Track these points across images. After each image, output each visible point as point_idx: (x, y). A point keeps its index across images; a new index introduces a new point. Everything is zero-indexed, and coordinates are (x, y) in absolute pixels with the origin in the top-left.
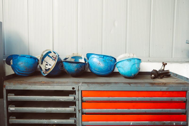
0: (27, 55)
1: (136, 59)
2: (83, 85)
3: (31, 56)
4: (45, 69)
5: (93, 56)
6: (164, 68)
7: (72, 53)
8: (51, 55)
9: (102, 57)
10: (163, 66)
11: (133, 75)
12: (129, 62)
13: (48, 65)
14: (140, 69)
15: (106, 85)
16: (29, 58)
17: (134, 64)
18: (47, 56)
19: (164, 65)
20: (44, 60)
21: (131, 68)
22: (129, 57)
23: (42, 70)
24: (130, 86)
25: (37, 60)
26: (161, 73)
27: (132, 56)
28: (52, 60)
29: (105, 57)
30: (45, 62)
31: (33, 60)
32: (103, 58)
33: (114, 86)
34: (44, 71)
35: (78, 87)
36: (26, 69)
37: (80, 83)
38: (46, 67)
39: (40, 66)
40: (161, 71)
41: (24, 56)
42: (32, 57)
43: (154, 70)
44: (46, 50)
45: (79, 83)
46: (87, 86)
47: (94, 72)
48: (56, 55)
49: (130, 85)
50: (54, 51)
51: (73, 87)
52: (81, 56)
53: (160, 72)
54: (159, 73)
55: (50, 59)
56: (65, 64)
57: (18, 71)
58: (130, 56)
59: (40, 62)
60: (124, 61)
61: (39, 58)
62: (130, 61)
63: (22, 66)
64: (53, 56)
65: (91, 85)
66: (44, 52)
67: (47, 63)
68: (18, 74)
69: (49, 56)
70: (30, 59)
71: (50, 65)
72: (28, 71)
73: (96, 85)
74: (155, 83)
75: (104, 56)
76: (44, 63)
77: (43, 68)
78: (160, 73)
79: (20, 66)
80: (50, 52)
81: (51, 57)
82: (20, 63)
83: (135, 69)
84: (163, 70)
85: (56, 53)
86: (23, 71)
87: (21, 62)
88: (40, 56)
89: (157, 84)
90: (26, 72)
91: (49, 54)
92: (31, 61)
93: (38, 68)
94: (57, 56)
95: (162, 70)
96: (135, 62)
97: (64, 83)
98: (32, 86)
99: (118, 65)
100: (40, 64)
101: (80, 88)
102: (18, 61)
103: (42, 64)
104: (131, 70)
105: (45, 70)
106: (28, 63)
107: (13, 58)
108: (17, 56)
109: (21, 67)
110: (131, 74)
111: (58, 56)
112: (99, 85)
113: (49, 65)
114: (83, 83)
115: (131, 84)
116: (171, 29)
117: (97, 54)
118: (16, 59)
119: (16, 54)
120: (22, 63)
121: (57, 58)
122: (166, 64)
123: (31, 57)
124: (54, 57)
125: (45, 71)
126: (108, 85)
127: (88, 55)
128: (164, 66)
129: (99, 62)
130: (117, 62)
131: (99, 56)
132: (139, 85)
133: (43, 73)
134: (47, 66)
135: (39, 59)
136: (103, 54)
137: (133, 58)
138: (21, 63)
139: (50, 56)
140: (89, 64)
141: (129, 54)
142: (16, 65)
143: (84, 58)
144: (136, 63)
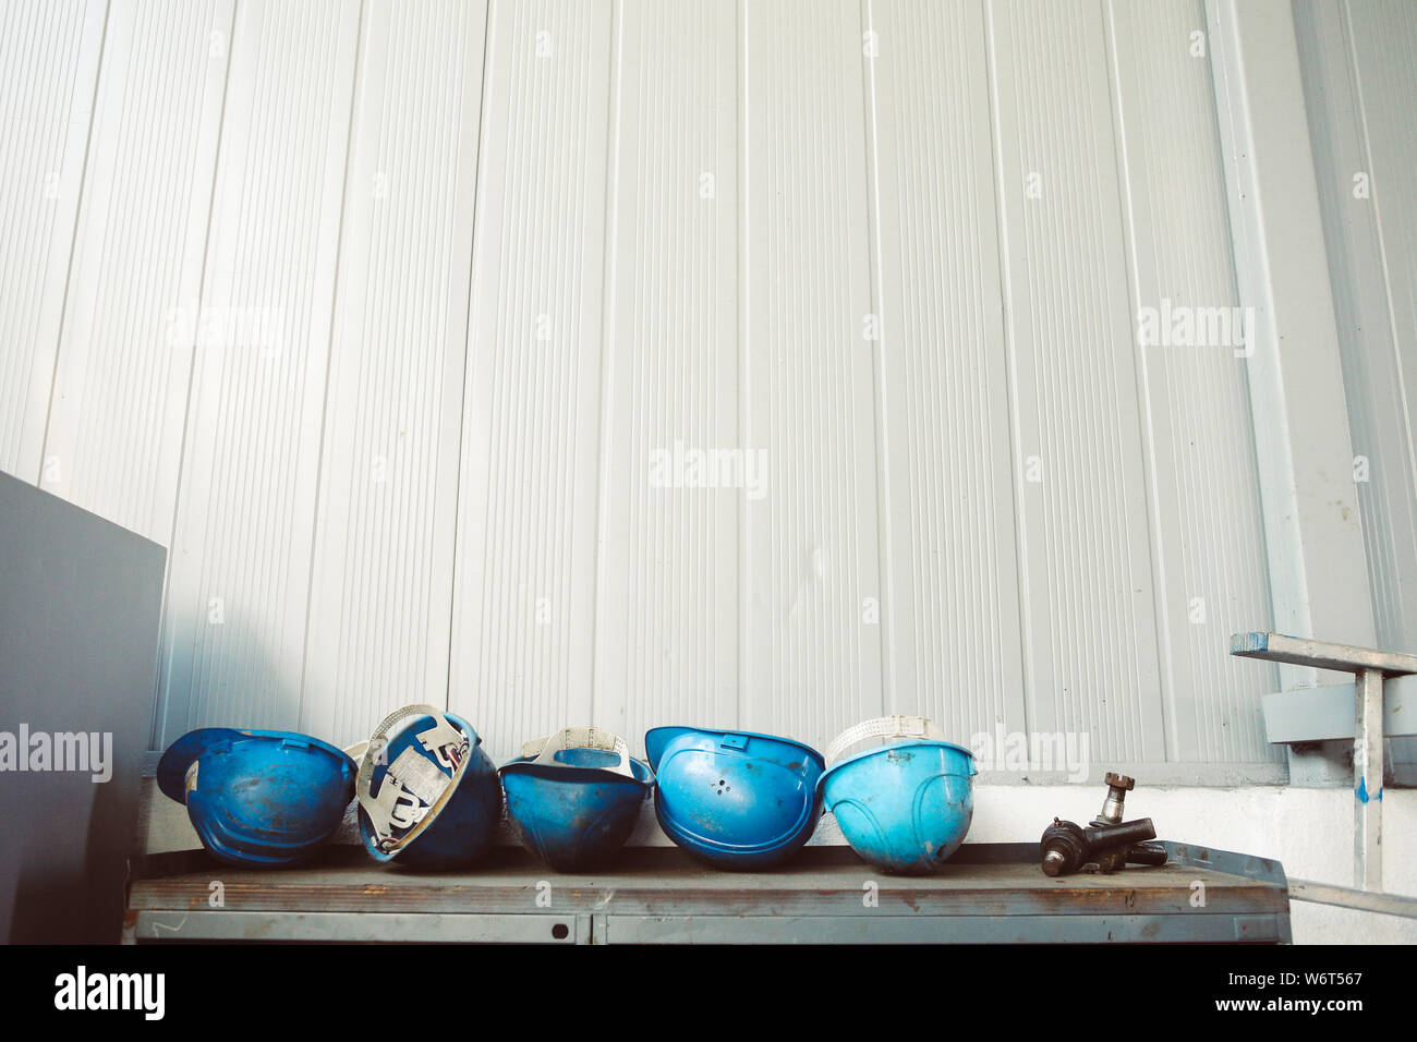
0: (289, 733)
1: (943, 747)
2: (621, 905)
3: (312, 738)
4: (392, 826)
5: (683, 741)
6: (1120, 809)
7: (562, 727)
8: (431, 739)
9: (740, 743)
10: (1109, 795)
11: (929, 847)
12: (897, 768)
13: (409, 803)
14: (971, 813)
15: (766, 908)
16: (299, 754)
17: (934, 779)
18: (410, 749)
19: (1120, 788)
20: (391, 774)
21: (917, 803)
22: (898, 736)
23: (372, 832)
24: (911, 911)
25: (345, 769)
26: (1103, 838)
27: (914, 731)
28: (439, 777)
29: (754, 745)
30: (394, 782)
31: (320, 763)
32: (744, 750)
33: (810, 913)
34: (381, 838)
35: (588, 922)
36: (276, 821)
37: (602, 898)
38: (397, 815)
39: (361, 811)
40: (1103, 830)
41: (273, 740)
42: (320, 745)
43: (1057, 820)
44: (407, 711)
45: (595, 894)
46: (645, 918)
47: (694, 837)
48: (464, 735)
49: (911, 903)
50: (450, 717)
51: (561, 920)
52: (611, 746)
53: (1100, 835)
54: (1090, 840)
55: (424, 769)
56: (516, 786)
57: (226, 831)
58: (905, 733)
59: (363, 782)
60: (867, 761)
61: (359, 758)
62: (909, 759)
63: (251, 797)
64: (442, 749)
65: (668, 906)
66: (391, 721)
67: (404, 789)
68: (224, 848)
69: (420, 748)
70: (303, 760)
71: (423, 804)
72: (284, 832)
73: (702, 907)
74: (1065, 894)
75: (751, 737)
76: (389, 792)
77: (381, 821)
78: (1099, 840)
79: (242, 796)
80: (430, 723)
81: (431, 755)
82: (239, 780)
83: (938, 808)
84: (1117, 819)
85: (461, 723)
86: (257, 831)
87: (251, 774)
88: (365, 744)
89: (1080, 894)
90: (272, 836)
91: (420, 737)
92: (309, 771)
93: (350, 827)
94: (466, 739)
95: (1110, 820)
96: (938, 765)
97: (505, 894)
98: (301, 917)
99: (837, 789)
100: (362, 797)
101: (603, 925)
102: (233, 768)
103: (374, 793)
104: (916, 813)
105: (389, 832)
106: (292, 781)
107: (203, 749)
108: (234, 735)
109: (251, 803)
110: (917, 842)
111: (472, 742)
112: (721, 909)
113: (416, 803)
114: (620, 894)
115: (920, 902)
116: (1140, 591)
117: (708, 727)
118: (224, 758)
119: (223, 726)
120: (254, 783)
121: (469, 752)
122: (1130, 784)
123: (314, 748)
124: (449, 753)
125: (390, 836)
126: (778, 912)
127: (657, 741)
128: (1121, 799)
129: (724, 772)
130: (829, 768)
131: (722, 740)
132: (967, 905)
133: (380, 847)
134: (402, 811)
135: (360, 765)
136: (749, 728)
137: (924, 742)
138: (252, 779)
139: (427, 748)
140: (658, 790)
141: (897, 719)
142: (219, 791)
143: (631, 761)
144: (943, 772)
